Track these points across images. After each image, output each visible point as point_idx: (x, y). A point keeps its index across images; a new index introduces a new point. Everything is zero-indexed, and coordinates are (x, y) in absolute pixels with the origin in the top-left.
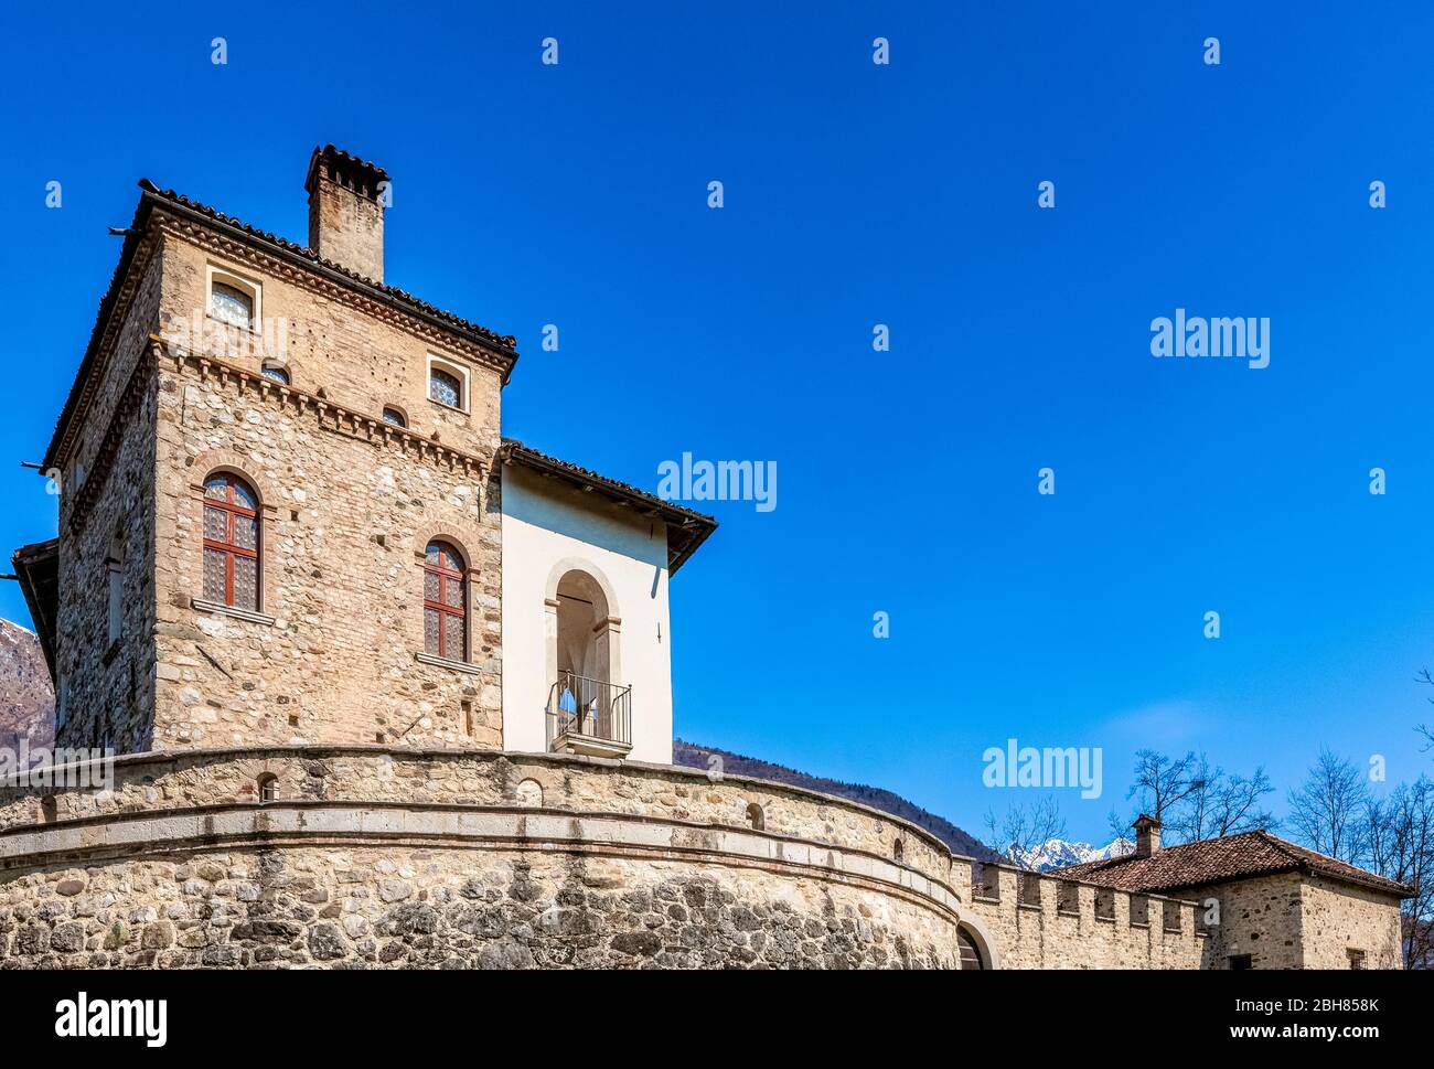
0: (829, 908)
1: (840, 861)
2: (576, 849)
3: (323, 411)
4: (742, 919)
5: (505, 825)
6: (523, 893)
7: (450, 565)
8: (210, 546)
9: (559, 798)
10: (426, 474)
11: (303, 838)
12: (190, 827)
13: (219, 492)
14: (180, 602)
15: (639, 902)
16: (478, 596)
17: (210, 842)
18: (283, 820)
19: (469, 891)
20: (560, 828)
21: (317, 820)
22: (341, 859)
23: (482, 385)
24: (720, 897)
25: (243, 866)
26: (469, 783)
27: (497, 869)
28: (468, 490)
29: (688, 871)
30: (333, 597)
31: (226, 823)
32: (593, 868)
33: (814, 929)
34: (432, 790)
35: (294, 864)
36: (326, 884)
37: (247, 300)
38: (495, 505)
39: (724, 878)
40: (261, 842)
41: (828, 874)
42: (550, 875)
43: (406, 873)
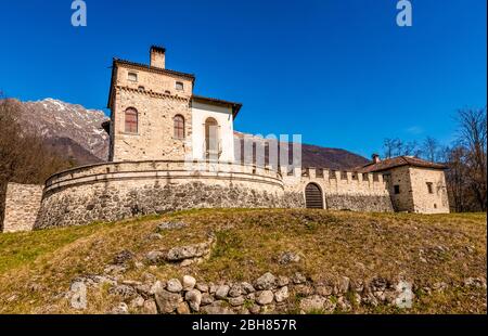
0: (231, 185)
1: (234, 175)
2: (169, 177)
3: (152, 94)
4: (207, 189)
5: (154, 174)
6: (157, 186)
7: (181, 119)
8: (127, 122)
9: (166, 168)
10: (175, 102)
11: (113, 179)
12: (93, 178)
13: (129, 111)
14: (120, 133)
15: (182, 187)
16: (186, 124)
17: (97, 181)
18: (109, 176)
19: (145, 187)
20: (165, 174)
21: (116, 176)
22: (120, 182)
23: (188, 84)
24: (201, 185)
25: (102, 185)
26: (147, 166)
27: (152, 182)
28: (185, 104)
29: (194, 180)
30: (153, 128)
31: (99, 177)
32: (172, 181)
33: (226, 189)
34: (139, 169)
35: (111, 184)
36: (117, 187)
37: (136, 75)
38: (190, 106)
39: (203, 181)
40: (105, 180)
41: (231, 178)
42: (162, 183)
43: (133, 184)
